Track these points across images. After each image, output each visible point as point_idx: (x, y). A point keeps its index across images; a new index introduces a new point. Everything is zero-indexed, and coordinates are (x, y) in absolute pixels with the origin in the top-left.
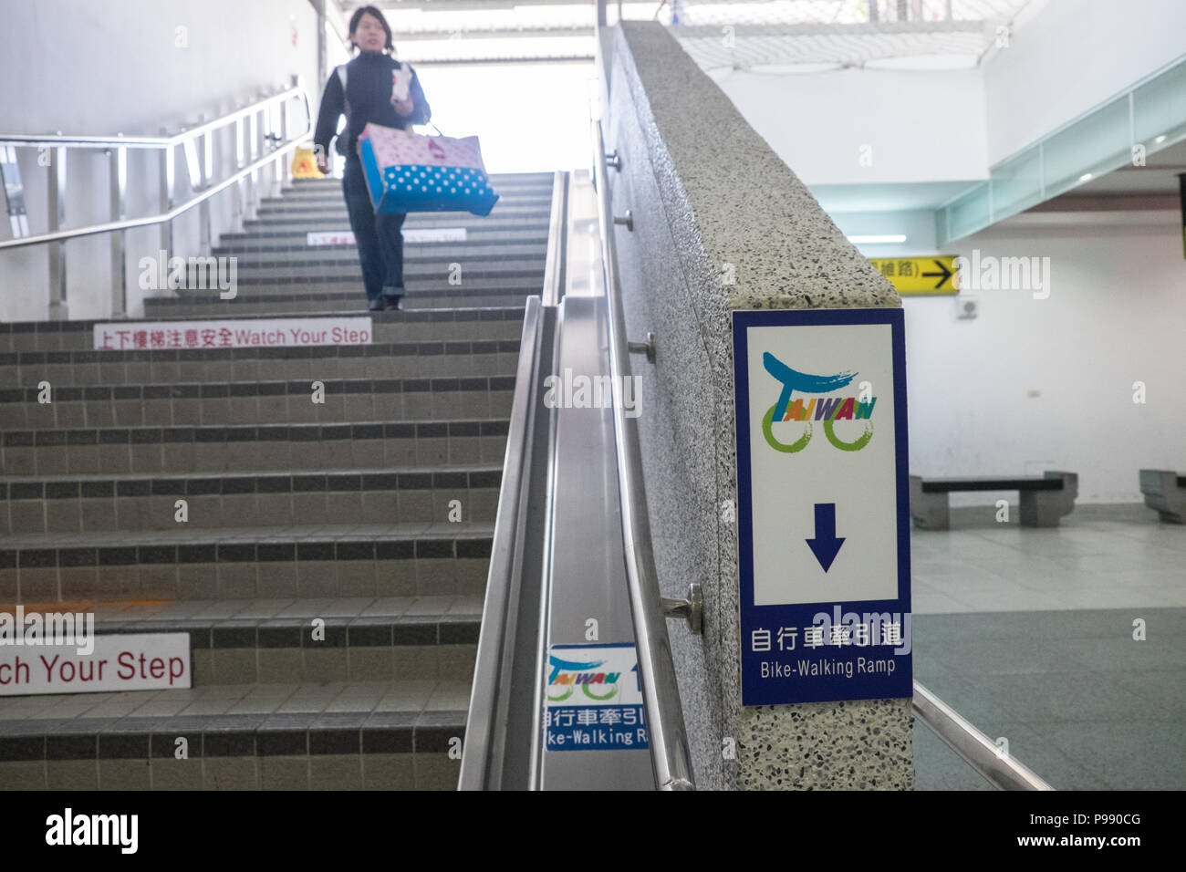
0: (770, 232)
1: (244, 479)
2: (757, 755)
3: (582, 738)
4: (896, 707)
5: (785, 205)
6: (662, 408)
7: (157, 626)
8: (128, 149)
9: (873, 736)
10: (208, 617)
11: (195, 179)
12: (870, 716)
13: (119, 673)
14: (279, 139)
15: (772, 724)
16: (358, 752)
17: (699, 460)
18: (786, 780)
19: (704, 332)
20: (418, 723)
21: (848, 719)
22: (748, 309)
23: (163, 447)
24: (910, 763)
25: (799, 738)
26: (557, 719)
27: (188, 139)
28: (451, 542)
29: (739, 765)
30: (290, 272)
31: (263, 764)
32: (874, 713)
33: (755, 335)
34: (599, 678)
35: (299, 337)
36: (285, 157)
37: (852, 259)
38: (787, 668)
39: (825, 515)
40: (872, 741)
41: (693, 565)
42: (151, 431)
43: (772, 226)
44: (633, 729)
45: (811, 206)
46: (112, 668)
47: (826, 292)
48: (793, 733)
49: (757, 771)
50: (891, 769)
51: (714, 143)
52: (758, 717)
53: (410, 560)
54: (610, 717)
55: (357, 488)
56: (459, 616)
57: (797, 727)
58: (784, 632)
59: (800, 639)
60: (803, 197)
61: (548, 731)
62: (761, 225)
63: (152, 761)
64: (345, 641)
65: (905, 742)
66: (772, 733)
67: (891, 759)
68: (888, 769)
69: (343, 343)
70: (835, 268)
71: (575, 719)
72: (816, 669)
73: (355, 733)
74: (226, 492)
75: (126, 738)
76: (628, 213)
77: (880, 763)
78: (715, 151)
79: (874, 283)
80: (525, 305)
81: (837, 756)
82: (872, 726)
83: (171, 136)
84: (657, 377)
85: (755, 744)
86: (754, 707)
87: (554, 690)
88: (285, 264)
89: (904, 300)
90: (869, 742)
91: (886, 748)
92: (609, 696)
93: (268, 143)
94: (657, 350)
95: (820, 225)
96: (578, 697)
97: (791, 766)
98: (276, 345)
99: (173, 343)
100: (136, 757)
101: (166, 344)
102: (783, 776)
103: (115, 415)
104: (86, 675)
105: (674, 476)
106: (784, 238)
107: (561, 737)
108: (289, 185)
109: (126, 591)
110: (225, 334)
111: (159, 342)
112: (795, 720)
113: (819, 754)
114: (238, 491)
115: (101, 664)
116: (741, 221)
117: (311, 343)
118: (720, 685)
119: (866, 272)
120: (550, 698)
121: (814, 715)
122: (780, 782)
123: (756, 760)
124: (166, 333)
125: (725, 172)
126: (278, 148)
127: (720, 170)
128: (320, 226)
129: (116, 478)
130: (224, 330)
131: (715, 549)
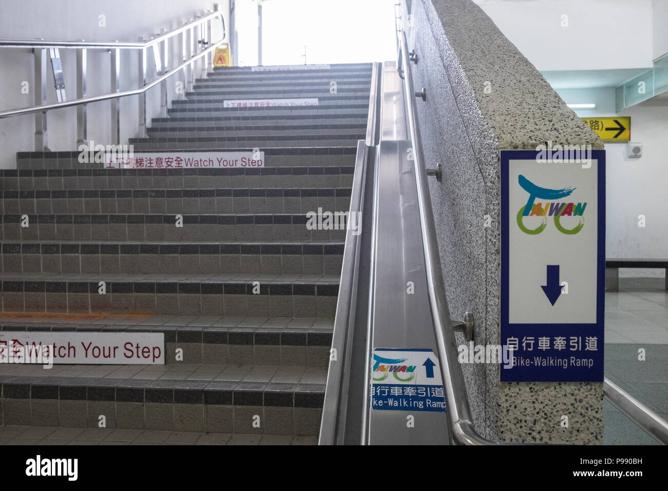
0: (521, 103)
1: (193, 245)
2: (508, 411)
3: (393, 403)
4: (593, 387)
5: (530, 87)
6: (446, 208)
7: (146, 328)
8: (120, 49)
9: (578, 404)
10: (175, 325)
11: (159, 68)
12: (577, 392)
13: (125, 354)
14: (207, 43)
15: (518, 393)
16: (261, 405)
17: (473, 239)
18: (525, 426)
19: (480, 162)
20: (297, 390)
21: (563, 393)
22: (509, 149)
23: (145, 226)
24: (600, 421)
25: (534, 402)
26: (378, 391)
27: (155, 44)
28: (314, 286)
29: (497, 417)
30: (213, 124)
31: (207, 409)
32: (579, 390)
33: (513, 164)
34: (403, 369)
35: (221, 163)
36: (210, 54)
37: (573, 119)
38: (528, 361)
39: (553, 272)
40: (578, 406)
41: (467, 301)
42: (138, 216)
43: (522, 99)
44: (424, 399)
45: (546, 87)
46: (120, 352)
47: (558, 140)
48: (530, 399)
49: (508, 420)
50: (589, 423)
51: (483, 47)
52: (509, 389)
53: (290, 296)
54: (410, 392)
55: (257, 252)
56: (319, 329)
57: (532, 396)
58: (526, 340)
59: (536, 344)
60: (540, 81)
61: (373, 398)
62: (515, 98)
63: (145, 404)
64: (253, 342)
65: (598, 408)
66: (518, 399)
67: (589, 418)
68: (587, 424)
69: (247, 166)
70: (563, 125)
71: (389, 392)
72: (545, 362)
73: (260, 394)
74: (182, 253)
75: (131, 390)
76: (423, 89)
77: (582, 419)
78: (484, 53)
79: (587, 134)
80: (357, 146)
81: (556, 414)
82: (578, 398)
83: (145, 42)
84: (442, 190)
85: (507, 404)
86: (507, 382)
87: (377, 375)
88: (210, 119)
89: (605, 145)
90: (576, 407)
91: (586, 411)
92: (409, 379)
93: (200, 45)
94: (443, 173)
95: (552, 99)
96: (391, 379)
97: (529, 418)
98: (208, 167)
99: (149, 165)
100: (137, 401)
101: (145, 165)
102: (523, 424)
103: (117, 206)
104: (107, 354)
105: (453, 249)
106: (530, 106)
107: (380, 402)
108: (212, 71)
109: (127, 308)
110: (179, 160)
111: (140, 164)
112: (532, 392)
113: (546, 412)
114: (189, 252)
115: (115, 348)
116: (503, 96)
117: (228, 167)
118: (485, 371)
119: (582, 128)
120: (374, 379)
121: (543, 389)
122: (521, 427)
123: (508, 414)
124: (145, 159)
125: (491, 66)
126: (206, 48)
127: (488, 65)
128: (231, 96)
129: (120, 243)
130: (178, 158)
131: (484, 291)
